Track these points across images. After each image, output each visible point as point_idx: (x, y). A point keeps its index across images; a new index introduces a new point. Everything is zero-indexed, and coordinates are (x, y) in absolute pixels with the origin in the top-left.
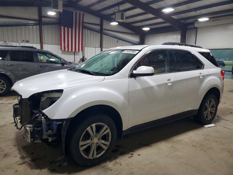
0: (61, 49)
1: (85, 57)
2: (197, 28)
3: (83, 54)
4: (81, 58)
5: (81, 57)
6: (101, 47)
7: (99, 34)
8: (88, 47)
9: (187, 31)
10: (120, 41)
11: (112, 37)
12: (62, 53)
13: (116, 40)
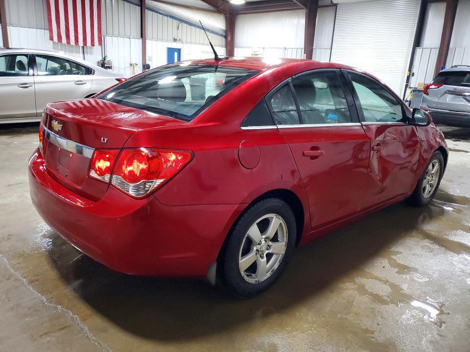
0: (51, 38)
1: (107, 59)
2: (336, 5)
3: (104, 51)
4: (99, 61)
5: (100, 58)
6: (142, 37)
7: (138, 9)
8: (113, 35)
9: (318, 9)
10: (185, 25)
11: (165, 15)
12: (54, 48)
13: (175, 22)
